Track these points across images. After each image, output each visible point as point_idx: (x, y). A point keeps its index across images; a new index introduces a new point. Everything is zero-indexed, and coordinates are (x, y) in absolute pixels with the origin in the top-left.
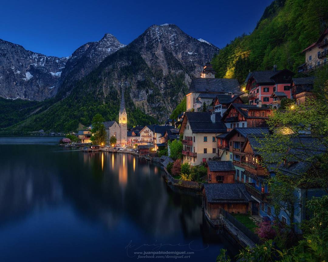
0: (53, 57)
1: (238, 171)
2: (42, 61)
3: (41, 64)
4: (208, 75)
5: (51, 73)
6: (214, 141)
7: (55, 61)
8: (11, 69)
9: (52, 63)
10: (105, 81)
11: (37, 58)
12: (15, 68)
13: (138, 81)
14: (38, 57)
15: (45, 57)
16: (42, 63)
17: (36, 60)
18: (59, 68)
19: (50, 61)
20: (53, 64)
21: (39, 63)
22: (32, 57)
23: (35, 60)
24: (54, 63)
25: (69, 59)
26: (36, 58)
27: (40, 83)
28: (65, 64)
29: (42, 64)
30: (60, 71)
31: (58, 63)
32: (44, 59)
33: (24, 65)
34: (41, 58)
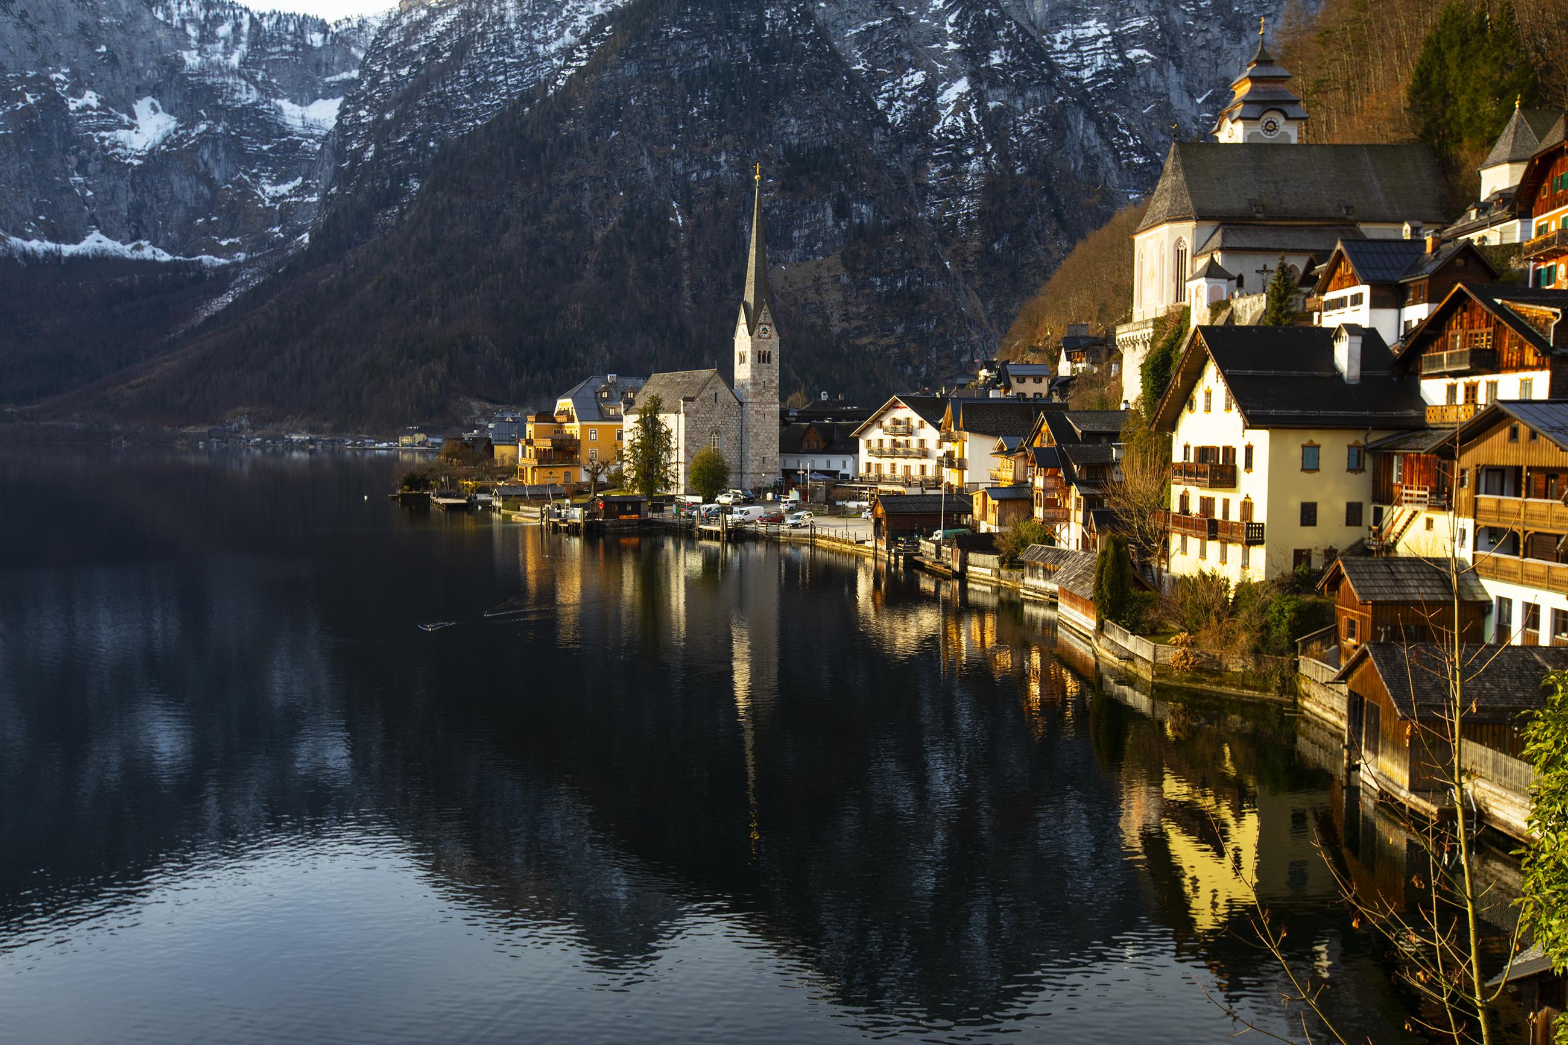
0: (289, 17)
1: (1505, 603)
2: (226, 39)
3: (224, 54)
4: (1257, 128)
5: (280, 108)
6: (1356, 467)
7: (303, 37)
8: (47, 79)
9: (288, 48)
10: (595, 150)
11: (198, 20)
12: (74, 74)
13: (789, 151)
14: (202, 17)
15: (246, 17)
16: (226, 47)
17: (191, 30)
18: (328, 80)
19: (272, 36)
20: (292, 53)
21: (209, 48)
22: (169, 16)
23: (184, 29)
24: (296, 47)
25: (380, 30)
26: (192, 21)
27: (218, 161)
28: (361, 56)
29: (228, 52)
30: (329, 93)
31: (320, 49)
32: (237, 27)
33: (122, 57)
34: (218, 20)
